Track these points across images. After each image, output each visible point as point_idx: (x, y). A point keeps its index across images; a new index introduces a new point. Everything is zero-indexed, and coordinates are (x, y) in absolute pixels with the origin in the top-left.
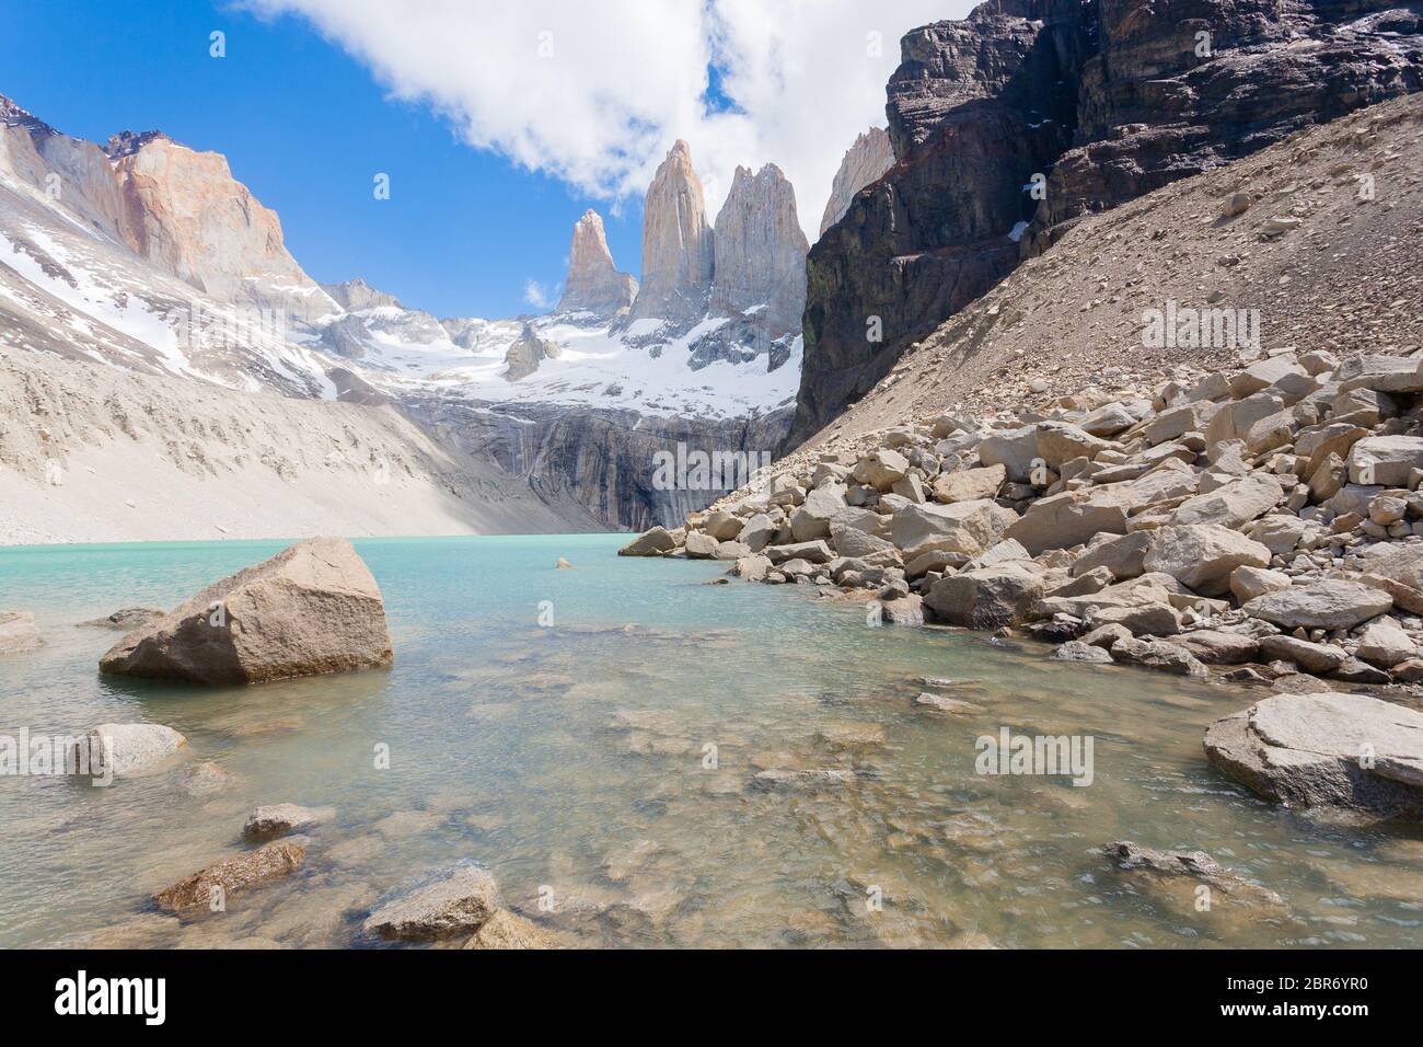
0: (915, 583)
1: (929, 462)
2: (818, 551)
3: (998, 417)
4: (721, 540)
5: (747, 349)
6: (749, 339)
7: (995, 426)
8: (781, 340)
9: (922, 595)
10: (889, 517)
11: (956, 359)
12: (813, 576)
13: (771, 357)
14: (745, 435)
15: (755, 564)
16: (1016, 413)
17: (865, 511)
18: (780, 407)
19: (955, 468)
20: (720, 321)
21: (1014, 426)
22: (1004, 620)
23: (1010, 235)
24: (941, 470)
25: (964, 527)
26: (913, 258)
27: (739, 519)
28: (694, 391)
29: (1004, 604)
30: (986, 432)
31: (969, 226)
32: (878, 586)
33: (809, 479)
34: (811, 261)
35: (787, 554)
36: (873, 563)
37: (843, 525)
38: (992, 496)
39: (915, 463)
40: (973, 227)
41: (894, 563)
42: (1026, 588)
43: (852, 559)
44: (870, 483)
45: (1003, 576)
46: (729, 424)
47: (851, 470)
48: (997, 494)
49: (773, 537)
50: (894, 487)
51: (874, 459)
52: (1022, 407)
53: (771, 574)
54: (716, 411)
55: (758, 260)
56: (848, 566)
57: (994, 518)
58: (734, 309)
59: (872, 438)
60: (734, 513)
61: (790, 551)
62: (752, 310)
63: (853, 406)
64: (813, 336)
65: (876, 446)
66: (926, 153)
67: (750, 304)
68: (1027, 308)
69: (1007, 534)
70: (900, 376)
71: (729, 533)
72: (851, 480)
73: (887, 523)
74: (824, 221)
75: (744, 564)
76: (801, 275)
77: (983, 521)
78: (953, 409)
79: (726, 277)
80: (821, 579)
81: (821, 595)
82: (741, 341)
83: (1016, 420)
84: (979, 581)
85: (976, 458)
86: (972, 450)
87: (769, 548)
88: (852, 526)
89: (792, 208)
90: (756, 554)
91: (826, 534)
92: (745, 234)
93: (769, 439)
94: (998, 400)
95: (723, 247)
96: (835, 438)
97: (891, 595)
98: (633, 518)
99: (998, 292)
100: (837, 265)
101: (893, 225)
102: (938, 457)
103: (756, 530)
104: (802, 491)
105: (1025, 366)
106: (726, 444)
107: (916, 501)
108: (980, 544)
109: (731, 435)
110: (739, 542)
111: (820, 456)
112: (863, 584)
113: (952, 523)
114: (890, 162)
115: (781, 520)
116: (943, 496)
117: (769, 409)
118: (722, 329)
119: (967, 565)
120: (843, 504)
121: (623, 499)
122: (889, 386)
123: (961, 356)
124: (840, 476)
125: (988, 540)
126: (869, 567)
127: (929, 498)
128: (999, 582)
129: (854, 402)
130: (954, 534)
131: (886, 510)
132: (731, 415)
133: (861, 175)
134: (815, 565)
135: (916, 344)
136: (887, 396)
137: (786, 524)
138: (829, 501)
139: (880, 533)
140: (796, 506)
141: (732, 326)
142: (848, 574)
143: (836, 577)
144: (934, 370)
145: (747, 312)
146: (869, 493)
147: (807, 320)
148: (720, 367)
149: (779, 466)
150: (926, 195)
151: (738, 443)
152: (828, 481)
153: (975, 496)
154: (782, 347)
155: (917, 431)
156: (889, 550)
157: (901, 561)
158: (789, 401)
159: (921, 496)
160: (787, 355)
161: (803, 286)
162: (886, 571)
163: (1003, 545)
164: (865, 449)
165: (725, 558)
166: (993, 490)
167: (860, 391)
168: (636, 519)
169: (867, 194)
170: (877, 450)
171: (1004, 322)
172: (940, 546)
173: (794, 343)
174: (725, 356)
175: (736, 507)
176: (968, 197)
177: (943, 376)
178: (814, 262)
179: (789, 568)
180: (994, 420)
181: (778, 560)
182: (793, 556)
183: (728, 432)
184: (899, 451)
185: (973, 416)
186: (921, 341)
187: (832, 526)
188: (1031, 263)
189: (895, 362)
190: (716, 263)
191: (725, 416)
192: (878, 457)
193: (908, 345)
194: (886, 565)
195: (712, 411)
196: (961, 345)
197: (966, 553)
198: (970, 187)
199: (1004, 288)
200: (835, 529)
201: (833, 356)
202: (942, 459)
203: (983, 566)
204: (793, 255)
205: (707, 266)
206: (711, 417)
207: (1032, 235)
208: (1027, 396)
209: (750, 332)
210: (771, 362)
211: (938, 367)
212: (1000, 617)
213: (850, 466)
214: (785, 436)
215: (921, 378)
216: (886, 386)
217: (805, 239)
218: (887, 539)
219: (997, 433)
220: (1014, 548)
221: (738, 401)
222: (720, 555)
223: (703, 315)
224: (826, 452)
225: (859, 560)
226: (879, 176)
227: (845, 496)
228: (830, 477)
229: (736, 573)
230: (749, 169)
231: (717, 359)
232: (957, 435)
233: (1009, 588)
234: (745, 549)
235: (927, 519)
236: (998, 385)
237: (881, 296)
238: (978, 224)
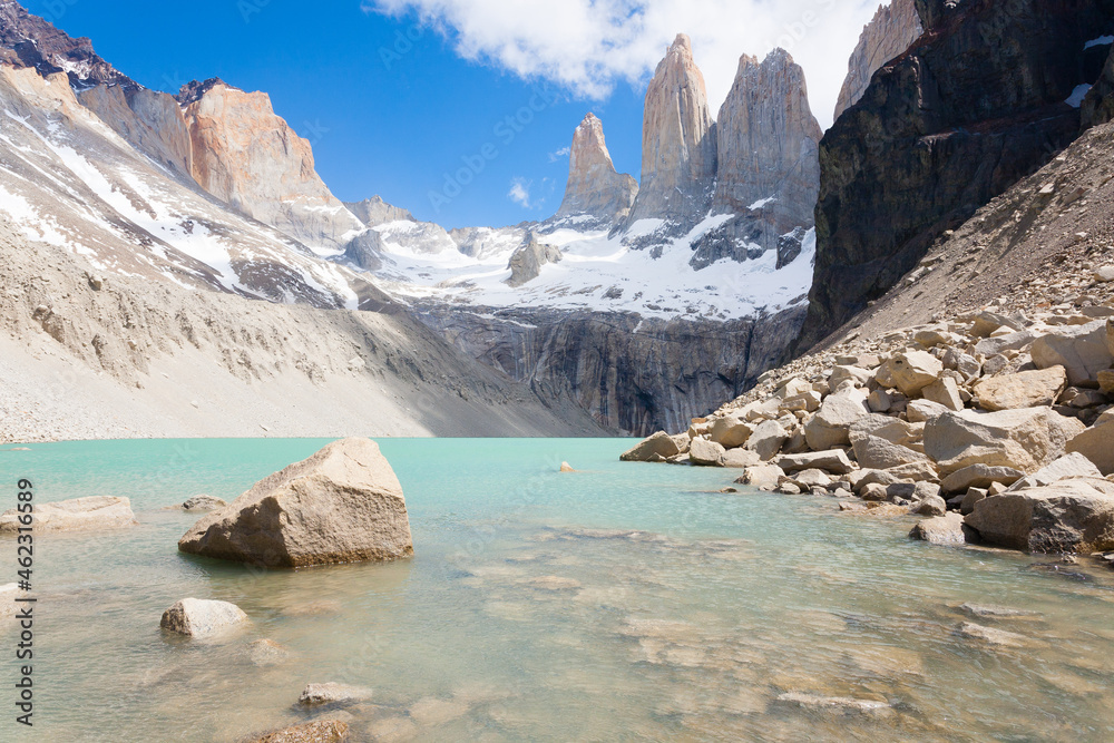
0: (955, 500)
1: (967, 364)
2: (837, 461)
3: (1054, 311)
4: (727, 447)
5: (753, 246)
6: (756, 235)
7: (1051, 322)
8: (790, 235)
9: (963, 514)
10: (922, 425)
11: (999, 246)
12: (831, 488)
13: (779, 253)
14: (751, 336)
15: (765, 473)
16: (1077, 306)
17: (891, 418)
18: (790, 306)
19: (1001, 370)
20: (724, 218)
21: (1075, 321)
22: (1069, 546)
23: (1068, 101)
24: (982, 373)
25: (1014, 438)
26: (944, 136)
27: (747, 425)
28: (696, 291)
29: (1070, 529)
30: (1039, 329)
31: (1015, 94)
32: (909, 502)
33: (825, 383)
34: (823, 149)
35: (801, 463)
36: (901, 476)
37: (864, 433)
38: (1048, 403)
39: (950, 365)
40: (1019, 96)
41: (927, 477)
42: (1098, 511)
43: (876, 471)
44: (895, 388)
45: (1067, 496)
46: (734, 325)
47: (873, 373)
48: (1055, 399)
49: (785, 445)
50: (924, 391)
51: (900, 361)
52: (1087, 299)
53: (784, 485)
54: (719, 312)
55: (764, 152)
56: (871, 478)
57: (1052, 428)
58: (739, 204)
59: (897, 337)
60: (741, 419)
61: (804, 460)
62: (759, 204)
63: (874, 303)
64: (826, 227)
65: (902, 346)
66: (960, 18)
67: (757, 198)
68: (1091, 184)
69: (1070, 448)
70: (930, 268)
71: (735, 439)
72: (873, 384)
73: (917, 432)
74: (838, 104)
75: (753, 473)
76: (813, 163)
77: (1039, 432)
78: (997, 303)
79: (730, 171)
80: (840, 491)
81: (842, 509)
82: (746, 237)
83: (1079, 314)
84: (1036, 502)
85: (1027, 359)
86: (1023, 349)
87: (780, 456)
88: (875, 434)
89: (802, 94)
90: (766, 463)
91: (845, 443)
92: (750, 124)
93: (778, 340)
94: (1054, 291)
95: (726, 141)
96: (854, 338)
97: (927, 511)
98: (634, 422)
99: (1053, 168)
100: (854, 149)
101: (920, 101)
102: (978, 358)
103: (764, 437)
104: (817, 395)
105: (1089, 251)
106: (731, 346)
107: (952, 407)
108: (1035, 458)
109: (736, 336)
110: (746, 449)
111: (836, 358)
112: (890, 498)
113: (998, 433)
114: (916, 32)
115: (793, 427)
116: (986, 403)
117: (778, 308)
118: (725, 226)
119: (1019, 482)
120: (864, 411)
121: (623, 403)
122: (917, 279)
123: (1005, 243)
124: (860, 379)
125: (1045, 454)
126: (897, 481)
127: (968, 404)
128: (1062, 503)
129: (875, 299)
130: (1002, 446)
131: (917, 418)
132: (736, 315)
133: (881, 49)
134: (833, 476)
135: (949, 232)
136: (914, 291)
137: (799, 431)
138: (848, 407)
139: (910, 443)
140: (810, 412)
141: (736, 223)
142: (871, 487)
143: (858, 490)
144: (972, 260)
145: (753, 207)
146: (893, 399)
147: (820, 212)
148: (725, 264)
149: (789, 369)
150: (960, 65)
151: (743, 345)
152: (845, 386)
153: (1027, 402)
154: (791, 241)
155: (951, 329)
156: (921, 462)
157: (935, 475)
158: (800, 299)
159: (958, 403)
160: (798, 250)
161: (815, 176)
162: (917, 485)
163: (1065, 459)
164: (888, 350)
165: (732, 466)
166: (1050, 394)
167: (882, 285)
168: (637, 424)
169: (889, 70)
170: (903, 350)
171: (1060, 202)
172: (985, 459)
173: (805, 237)
174: (729, 254)
175: (743, 412)
176: (1013, 64)
177: (983, 266)
178: (828, 149)
179: (803, 478)
180: (1049, 315)
181: (791, 469)
182: (807, 466)
183: (733, 334)
184: (930, 352)
185: (1022, 311)
186: (955, 228)
187: (852, 434)
188: (1096, 131)
189: (924, 253)
190: (720, 158)
191: (729, 317)
192: (906, 359)
193: (940, 234)
194: (918, 478)
195: (716, 311)
196: (1005, 231)
197: (1017, 467)
198: (1016, 49)
199: (1061, 162)
200: (856, 437)
201: (850, 249)
202: (983, 360)
203: (1040, 484)
204: (804, 143)
205: (710, 161)
206: (714, 317)
207: (1096, 98)
208: (1091, 286)
209: (755, 227)
210: (779, 258)
211: (977, 257)
212: (1063, 544)
213: (872, 368)
214: (796, 336)
215: (955, 270)
216: (913, 280)
217: (817, 125)
218: (917, 449)
219: (1054, 329)
220: (1080, 464)
221: (743, 300)
222: (726, 462)
223: (706, 212)
224: (844, 354)
225: (884, 473)
226: (903, 49)
227: (867, 403)
228: (848, 381)
229: (745, 481)
230: (754, 57)
231: (721, 257)
232: (1002, 333)
233: (1076, 511)
234: (754, 456)
235: (967, 428)
236: (1053, 274)
237: (906, 181)
238: (1026, 92)
